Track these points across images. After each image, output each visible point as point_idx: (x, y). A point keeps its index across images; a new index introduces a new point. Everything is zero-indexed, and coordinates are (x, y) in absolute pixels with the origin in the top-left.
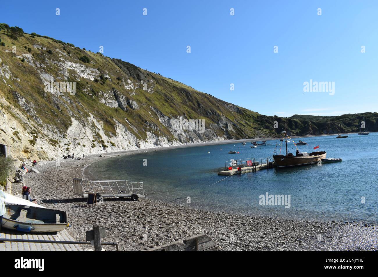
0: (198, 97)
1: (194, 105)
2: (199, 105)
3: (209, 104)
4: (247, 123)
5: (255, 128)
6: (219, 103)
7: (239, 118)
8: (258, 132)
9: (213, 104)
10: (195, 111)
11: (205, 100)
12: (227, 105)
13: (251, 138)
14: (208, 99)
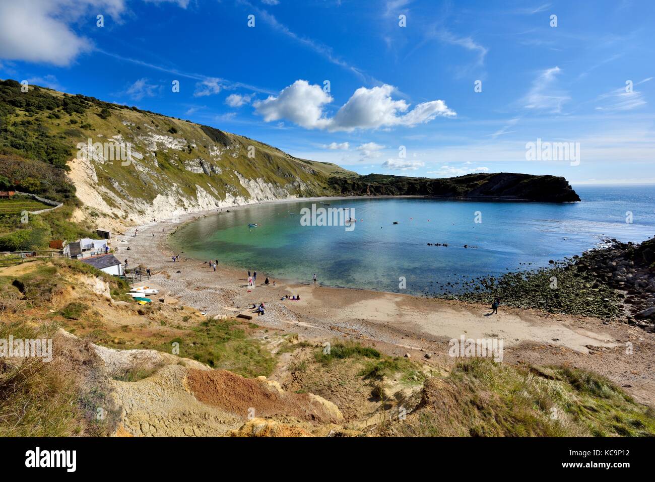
0: (279, 162)
1: (274, 168)
2: (279, 168)
3: (289, 168)
4: (318, 184)
5: (325, 188)
6: (297, 166)
7: (312, 179)
8: (325, 192)
9: (291, 167)
10: (274, 173)
11: (285, 163)
12: (305, 168)
13: (319, 196)
14: (288, 162)
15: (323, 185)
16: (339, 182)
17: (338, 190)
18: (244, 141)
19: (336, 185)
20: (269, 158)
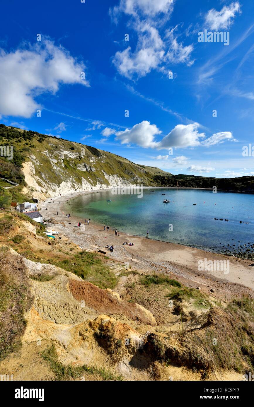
0: (126, 166)
2: (126, 169)
3: (131, 169)
4: (148, 179)
5: (151, 182)
6: (137, 168)
7: (144, 176)
8: (152, 184)
9: (133, 169)
10: (123, 172)
11: (130, 167)
12: (140, 169)
13: (148, 186)
14: (131, 166)
15: (150, 180)
16: (160, 179)
17: (159, 183)
18: (108, 155)
19: (158, 180)
20: (121, 164)
